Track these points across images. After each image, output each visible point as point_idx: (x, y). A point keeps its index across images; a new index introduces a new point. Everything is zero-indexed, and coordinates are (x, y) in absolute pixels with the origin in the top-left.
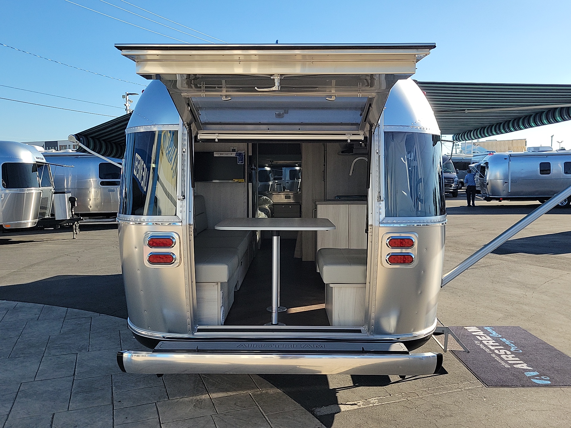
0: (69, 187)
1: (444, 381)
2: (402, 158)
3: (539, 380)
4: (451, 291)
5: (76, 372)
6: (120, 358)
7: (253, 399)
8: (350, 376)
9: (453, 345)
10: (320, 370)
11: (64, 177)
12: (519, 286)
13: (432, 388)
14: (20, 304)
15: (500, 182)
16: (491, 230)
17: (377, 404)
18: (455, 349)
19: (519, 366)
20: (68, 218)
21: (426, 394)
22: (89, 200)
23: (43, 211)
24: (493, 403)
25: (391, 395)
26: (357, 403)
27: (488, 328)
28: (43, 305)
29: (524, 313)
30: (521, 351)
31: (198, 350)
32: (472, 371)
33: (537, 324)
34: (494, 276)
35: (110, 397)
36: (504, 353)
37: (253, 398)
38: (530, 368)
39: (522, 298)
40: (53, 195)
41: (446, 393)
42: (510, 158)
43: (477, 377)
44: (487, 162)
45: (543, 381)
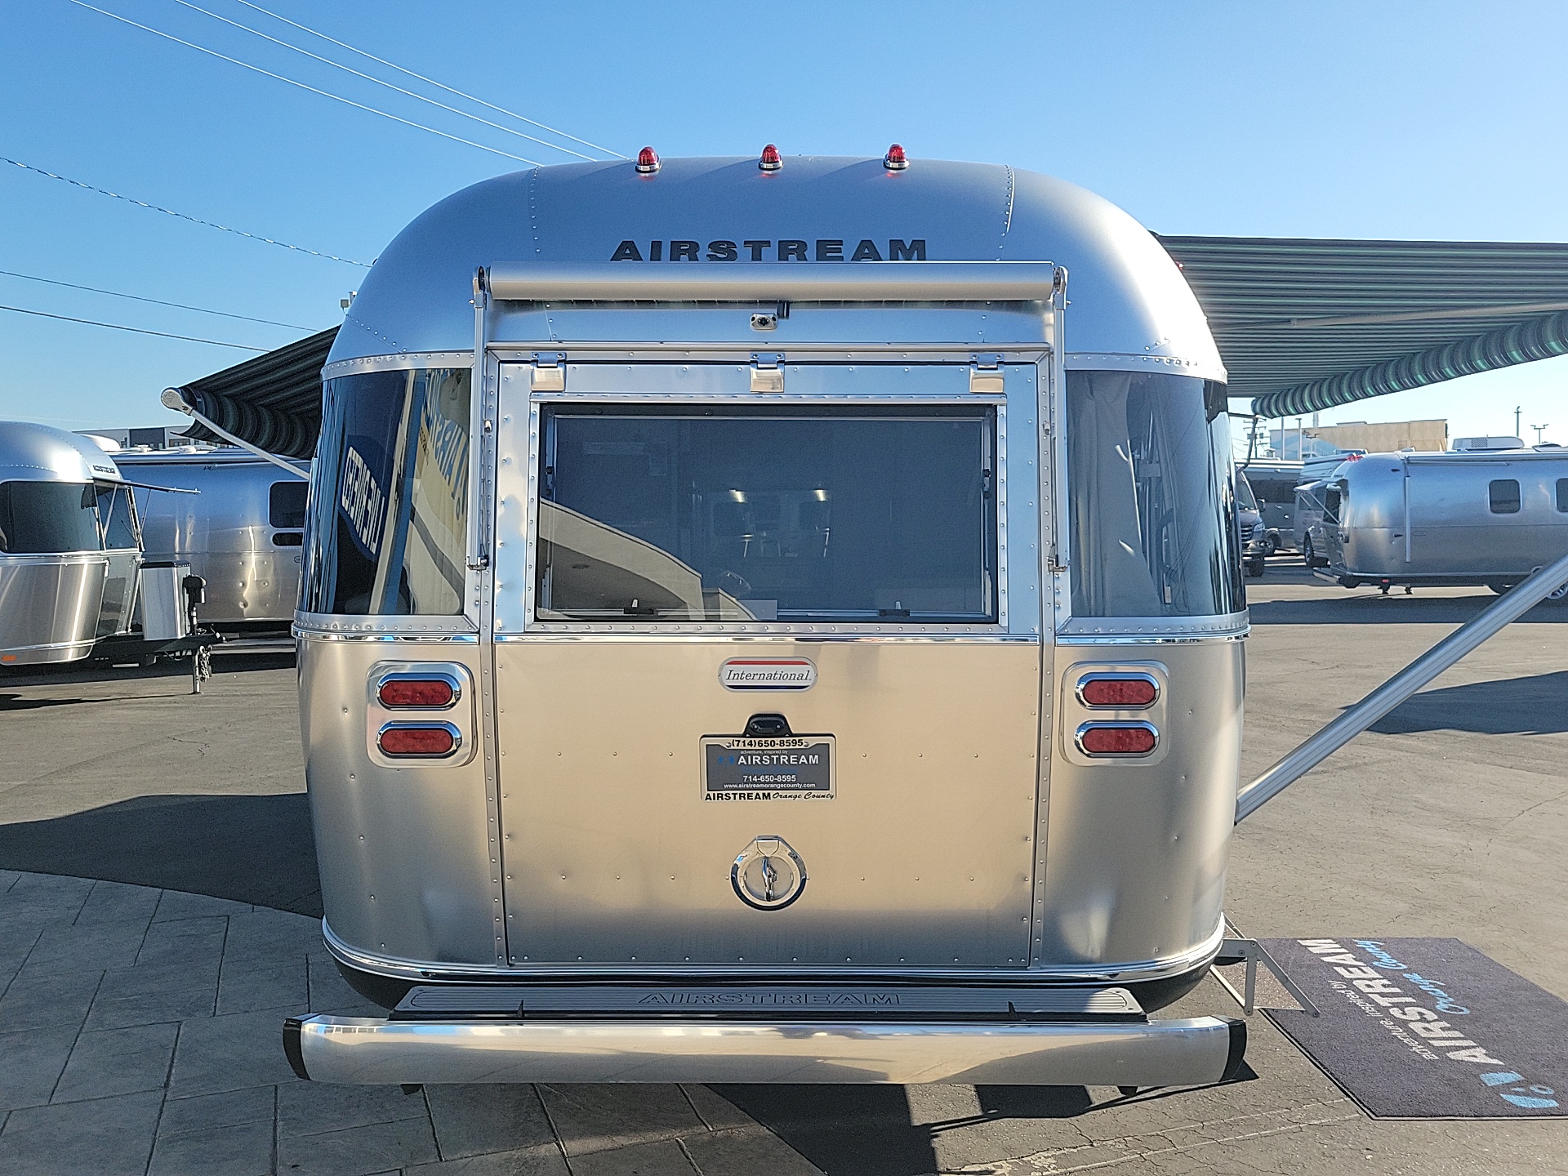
0: (188, 550)
1: (1247, 1099)
2: (1118, 447)
3: (1523, 1097)
4: (1257, 837)
5: (172, 1078)
6: (292, 1038)
7: (687, 1157)
8: (973, 1089)
9: (1272, 994)
10: (884, 1071)
11: (175, 524)
12: (1449, 822)
13: (1213, 1122)
14: (27, 878)
15: (1381, 534)
16: (1360, 667)
17: (1054, 1172)
18: (1278, 1006)
19: (1462, 1055)
20: (180, 637)
21: (1197, 1140)
22: (241, 584)
23: (110, 616)
24: (1394, 1168)
25: (1095, 1144)
26: (993, 1169)
27: (1368, 943)
28: (94, 881)
29: (1467, 899)
30: (1466, 1011)
31: (524, 1012)
32: (1328, 1071)
33: (1506, 930)
34: (1377, 794)
35: (267, 1153)
36: (1419, 1018)
37: (690, 1155)
38: (1495, 1061)
39: (1460, 855)
40: (140, 570)
41: (1255, 1138)
42: (1408, 467)
43: (1345, 1089)
44: (1343, 480)
45: (1536, 1099)
